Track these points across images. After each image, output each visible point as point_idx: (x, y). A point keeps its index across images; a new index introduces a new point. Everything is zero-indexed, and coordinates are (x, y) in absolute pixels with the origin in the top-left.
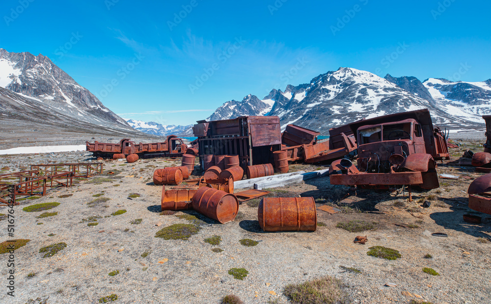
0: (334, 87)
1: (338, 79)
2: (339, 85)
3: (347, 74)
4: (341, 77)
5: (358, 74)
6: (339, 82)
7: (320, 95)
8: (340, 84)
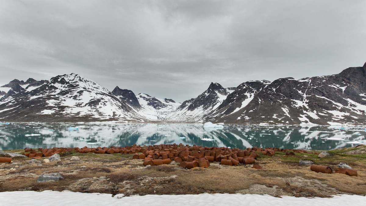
0: (62, 86)
1: (67, 81)
2: (66, 86)
3: (76, 79)
4: (70, 80)
5: (85, 81)
6: (67, 83)
7: (47, 90)
8: (68, 84)
